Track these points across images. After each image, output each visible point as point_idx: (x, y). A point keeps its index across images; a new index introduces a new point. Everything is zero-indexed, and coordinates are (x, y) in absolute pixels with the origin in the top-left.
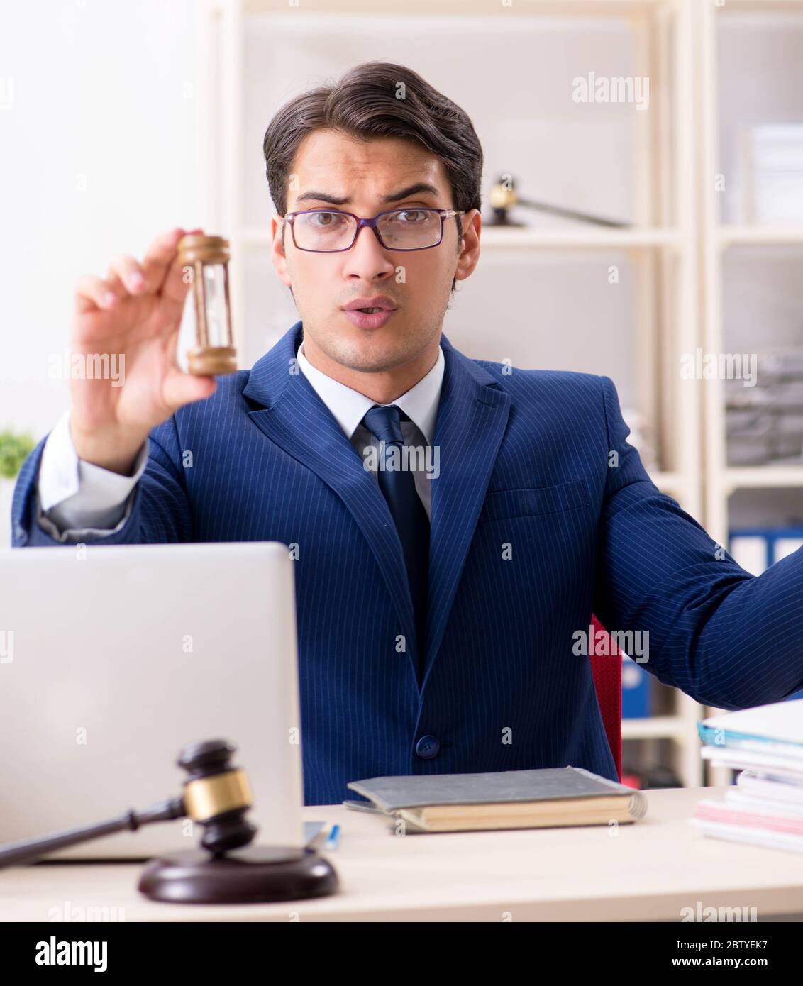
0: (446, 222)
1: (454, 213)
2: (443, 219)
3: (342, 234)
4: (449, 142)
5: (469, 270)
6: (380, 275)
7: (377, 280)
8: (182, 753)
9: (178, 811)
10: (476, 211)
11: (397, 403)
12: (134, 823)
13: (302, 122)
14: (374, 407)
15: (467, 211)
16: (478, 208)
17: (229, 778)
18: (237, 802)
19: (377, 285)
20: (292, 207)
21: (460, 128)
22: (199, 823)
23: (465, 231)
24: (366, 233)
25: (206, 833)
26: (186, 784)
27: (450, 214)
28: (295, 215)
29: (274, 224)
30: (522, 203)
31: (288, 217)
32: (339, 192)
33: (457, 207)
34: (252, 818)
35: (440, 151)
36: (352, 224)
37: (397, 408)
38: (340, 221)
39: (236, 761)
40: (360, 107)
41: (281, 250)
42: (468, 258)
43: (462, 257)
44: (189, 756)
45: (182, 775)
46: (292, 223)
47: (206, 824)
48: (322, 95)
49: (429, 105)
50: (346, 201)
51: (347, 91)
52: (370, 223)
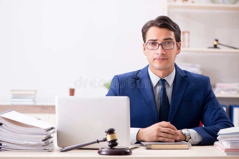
0: (175, 44)
1: (176, 43)
2: (174, 44)
3: (156, 46)
4: (175, 29)
5: (179, 53)
6: (163, 54)
7: (162, 55)
8: (106, 130)
9: (105, 140)
10: (180, 42)
11: (165, 78)
12: (98, 142)
13: (149, 25)
14: (161, 79)
15: (178, 42)
16: (181, 41)
17: (114, 134)
18: (115, 139)
19: (162, 56)
20: (147, 42)
21: (177, 27)
22: (108, 142)
23: (178, 45)
24: (160, 46)
25: (109, 144)
26: (106, 135)
27: (175, 43)
28: (147, 43)
29: (143, 45)
30: (219, 44)
31: (146, 43)
32: (155, 39)
33: (176, 42)
34: (117, 141)
35: (173, 30)
36: (158, 45)
37: (164, 79)
38: (156, 44)
39: (115, 132)
40: (159, 22)
41: (144, 49)
42: (179, 50)
43: (178, 50)
44: (107, 130)
45: (106, 134)
46: (147, 44)
47: (109, 142)
48: (152, 21)
49: (172, 23)
50: (156, 40)
51: (157, 20)
52: (161, 44)
